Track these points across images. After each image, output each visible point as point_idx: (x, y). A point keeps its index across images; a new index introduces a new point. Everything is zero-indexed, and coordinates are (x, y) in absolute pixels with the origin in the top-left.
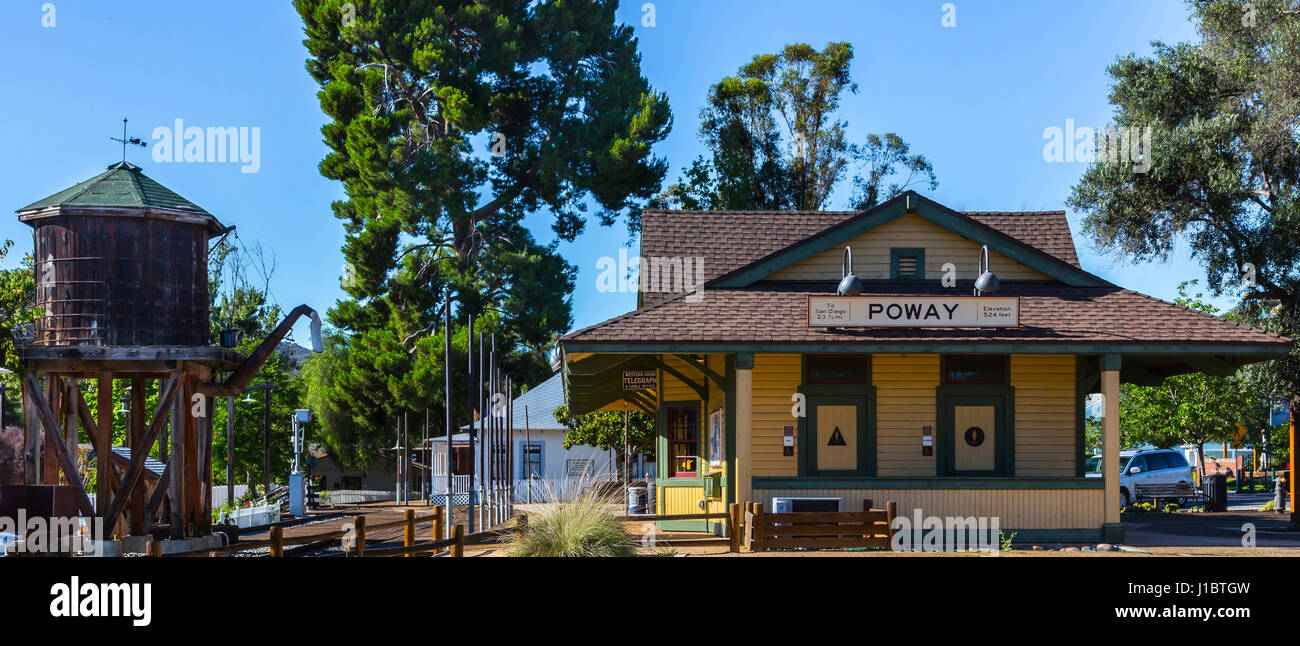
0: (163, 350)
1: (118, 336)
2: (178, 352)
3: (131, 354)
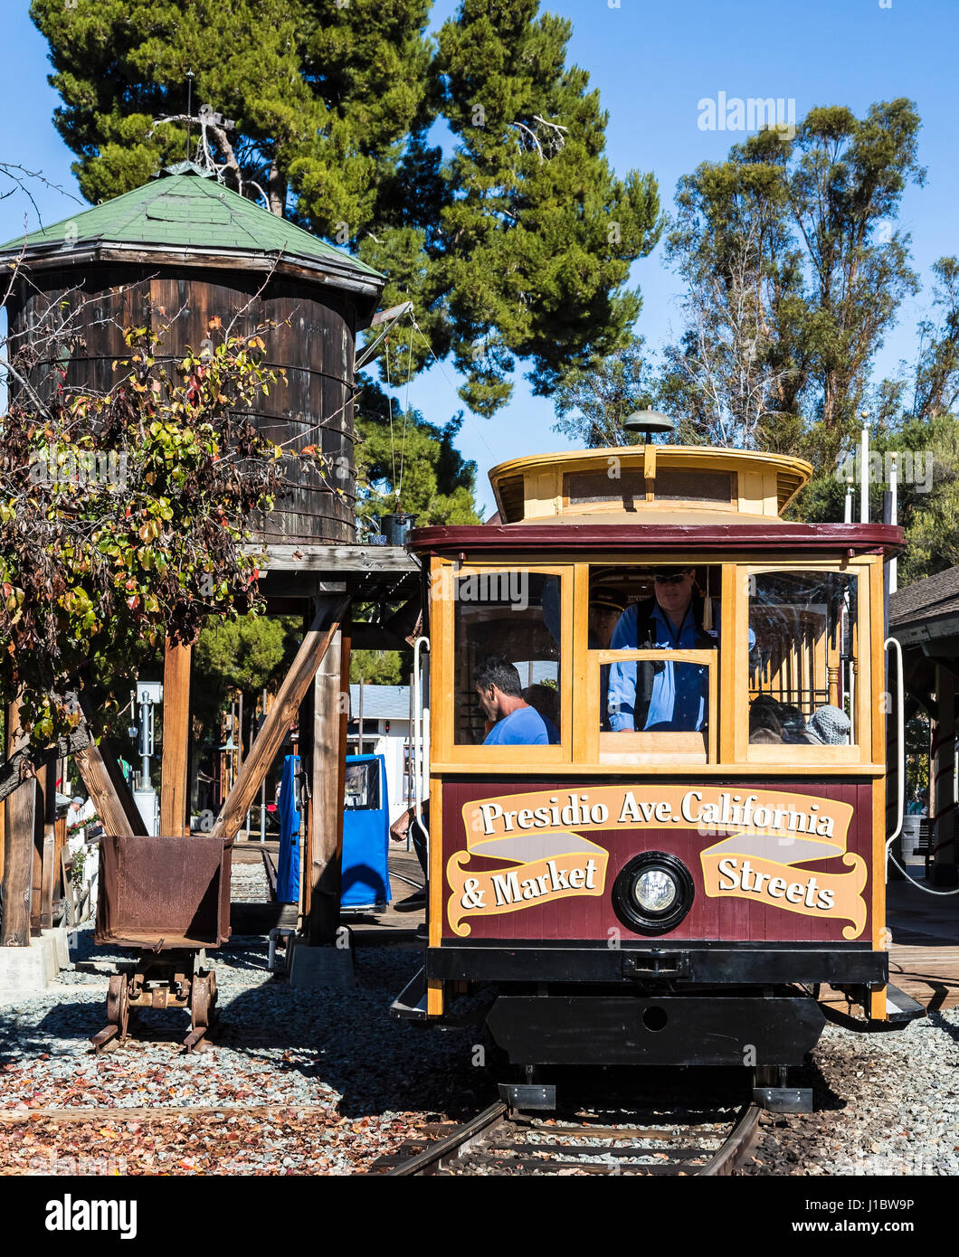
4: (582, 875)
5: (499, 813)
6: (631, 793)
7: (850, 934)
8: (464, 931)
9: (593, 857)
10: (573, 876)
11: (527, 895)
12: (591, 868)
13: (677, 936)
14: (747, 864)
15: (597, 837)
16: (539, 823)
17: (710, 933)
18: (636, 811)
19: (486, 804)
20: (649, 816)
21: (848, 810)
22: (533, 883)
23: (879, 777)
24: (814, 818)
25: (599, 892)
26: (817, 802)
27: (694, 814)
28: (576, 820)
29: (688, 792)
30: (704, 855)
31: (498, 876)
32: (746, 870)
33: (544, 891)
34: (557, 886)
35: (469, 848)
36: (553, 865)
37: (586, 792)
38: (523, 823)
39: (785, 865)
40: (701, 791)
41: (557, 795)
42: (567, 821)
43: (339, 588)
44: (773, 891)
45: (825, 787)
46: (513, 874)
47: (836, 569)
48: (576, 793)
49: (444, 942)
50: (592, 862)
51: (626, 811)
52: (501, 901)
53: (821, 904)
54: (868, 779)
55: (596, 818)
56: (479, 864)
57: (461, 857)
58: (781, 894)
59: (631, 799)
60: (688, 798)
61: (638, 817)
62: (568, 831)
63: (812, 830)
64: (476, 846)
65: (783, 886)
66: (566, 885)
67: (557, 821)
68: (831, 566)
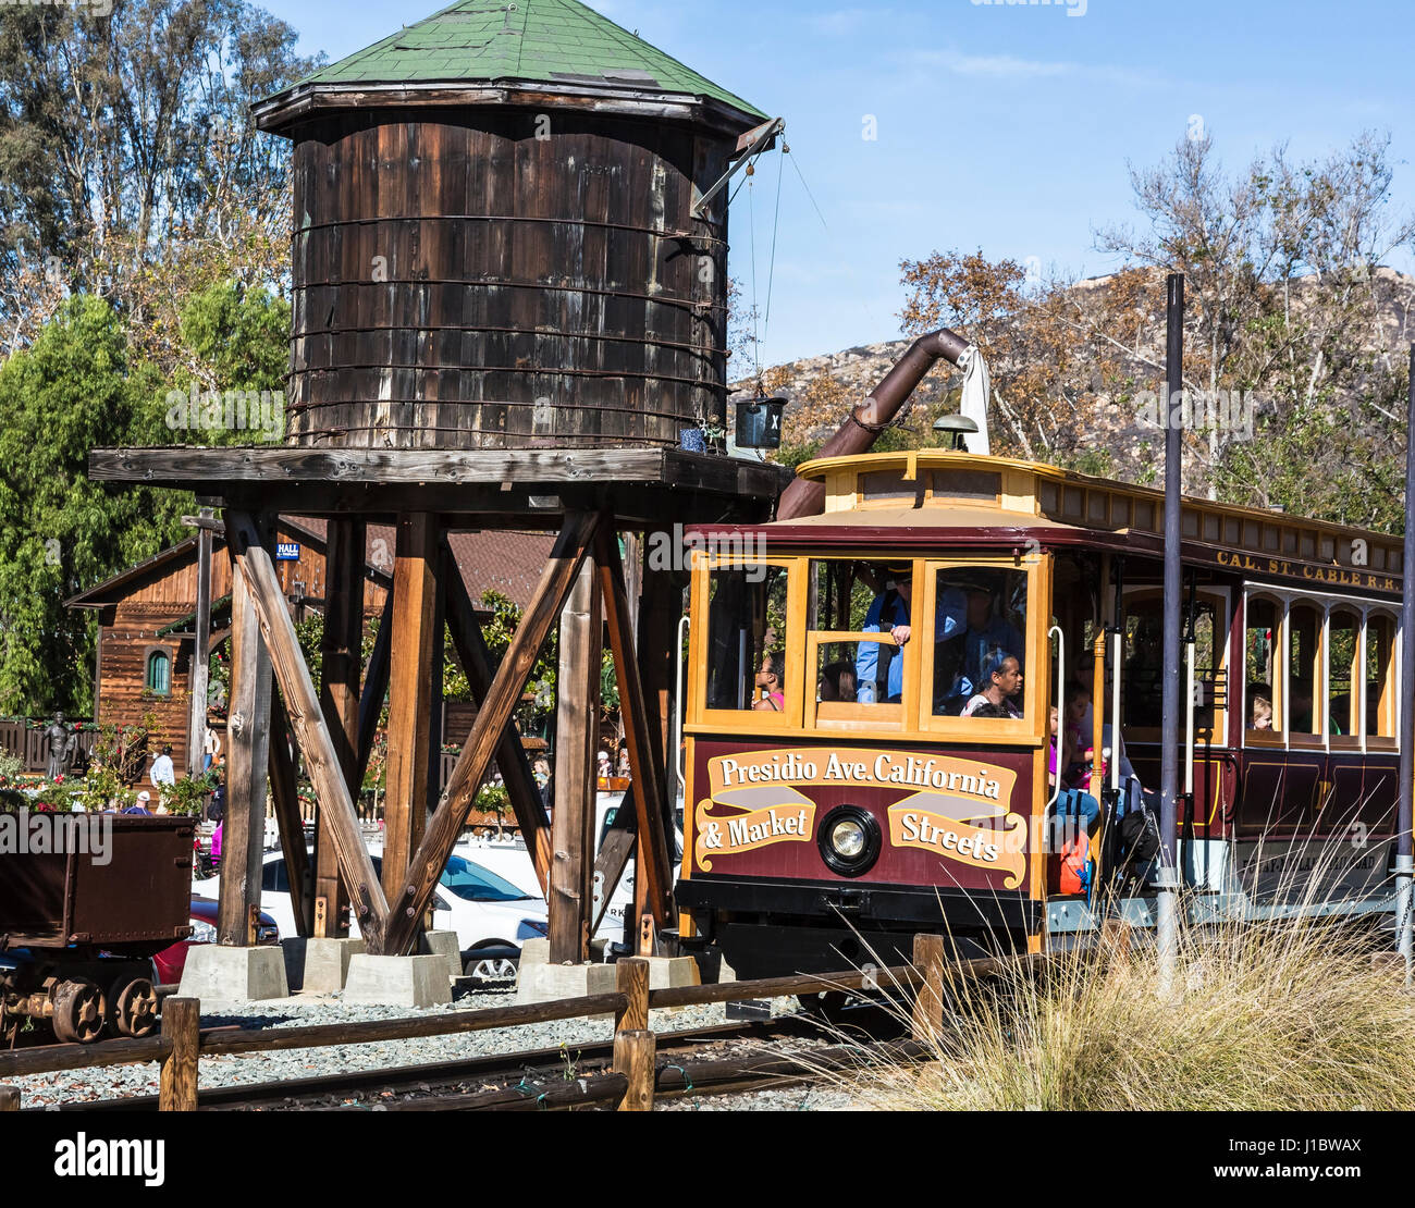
0: (523, 456)
1: (439, 418)
2: (556, 463)
3: (449, 468)
4: (795, 823)
5: (734, 769)
6: (834, 754)
7: (1011, 884)
8: (706, 867)
9: (804, 808)
10: (788, 824)
11: (754, 839)
12: (802, 817)
13: (867, 878)
14: (926, 819)
15: (806, 791)
16: (764, 777)
17: (895, 877)
18: (838, 770)
19: (725, 760)
20: (848, 774)
21: (1011, 776)
22: (758, 828)
23: (1040, 747)
24: (983, 781)
25: (808, 838)
26: (986, 768)
27: (884, 775)
28: (792, 776)
29: (880, 756)
30: (891, 810)
31: (732, 821)
32: (925, 823)
33: (766, 835)
34: (776, 832)
35: (712, 796)
36: (773, 812)
37: (800, 752)
38: (752, 778)
39: (957, 821)
40: (890, 754)
41: (777, 754)
42: (785, 777)
43: (551, 503)
44: (946, 843)
45: (994, 755)
46: (743, 820)
47: (1012, 566)
48: (792, 753)
49: (693, 875)
50: (803, 812)
51: (830, 770)
52: (734, 843)
53: (986, 857)
54: (1029, 749)
55: (807, 776)
56: (719, 811)
57: (706, 804)
58: (953, 846)
59: (834, 759)
60: (880, 759)
61: (839, 775)
62: (785, 785)
63: (981, 792)
64: (718, 795)
65: (955, 839)
66: (783, 831)
67: (777, 777)
68: (1007, 563)
